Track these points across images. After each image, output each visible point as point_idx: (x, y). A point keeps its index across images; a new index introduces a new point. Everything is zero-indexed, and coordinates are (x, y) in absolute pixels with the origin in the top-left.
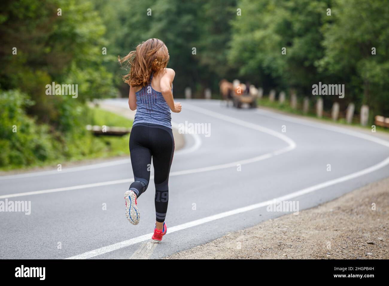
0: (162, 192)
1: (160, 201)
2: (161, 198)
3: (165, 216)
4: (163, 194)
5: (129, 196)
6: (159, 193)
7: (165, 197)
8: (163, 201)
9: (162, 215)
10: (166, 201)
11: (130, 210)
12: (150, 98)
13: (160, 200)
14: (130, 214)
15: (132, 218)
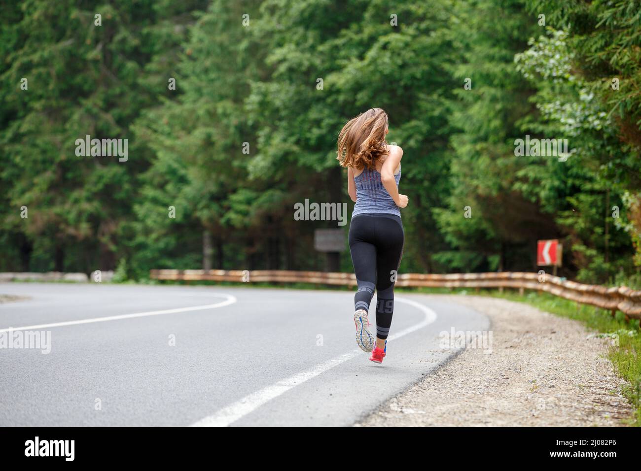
0: (386, 300)
1: (383, 312)
2: (385, 308)
3: (388, 332)
4: (388, 303)
5: (360, 318)
6: (382, 302)
7: (389, 307)
8: (387, 311)
9: (385, 329)
10: (390, 312)
11: (361, 334)
12: (374, 182)
13: (384, 310)
14: (361, 339)
15: (365, 345)
